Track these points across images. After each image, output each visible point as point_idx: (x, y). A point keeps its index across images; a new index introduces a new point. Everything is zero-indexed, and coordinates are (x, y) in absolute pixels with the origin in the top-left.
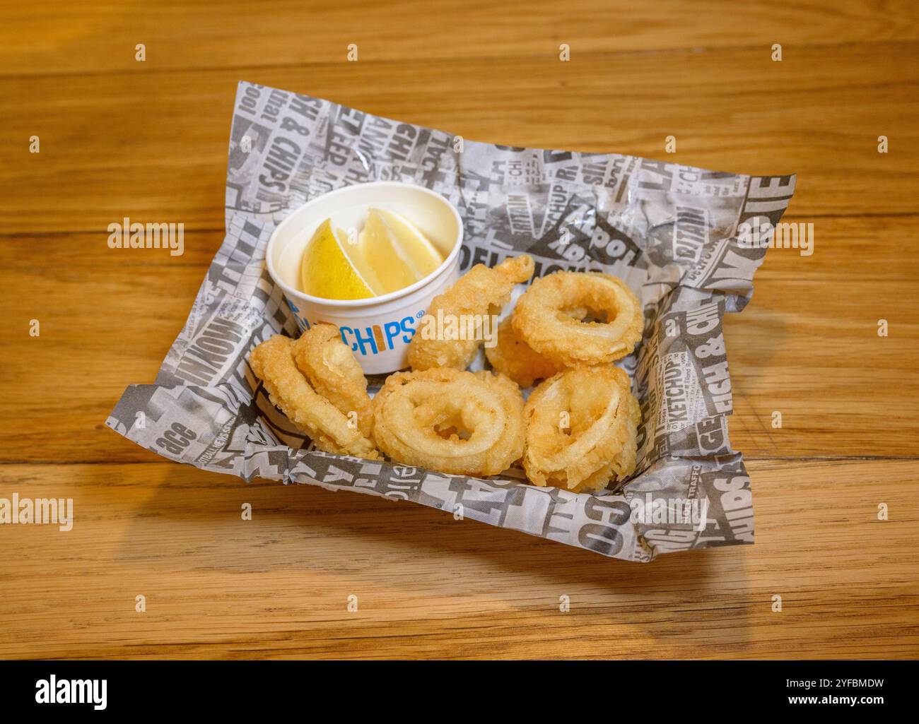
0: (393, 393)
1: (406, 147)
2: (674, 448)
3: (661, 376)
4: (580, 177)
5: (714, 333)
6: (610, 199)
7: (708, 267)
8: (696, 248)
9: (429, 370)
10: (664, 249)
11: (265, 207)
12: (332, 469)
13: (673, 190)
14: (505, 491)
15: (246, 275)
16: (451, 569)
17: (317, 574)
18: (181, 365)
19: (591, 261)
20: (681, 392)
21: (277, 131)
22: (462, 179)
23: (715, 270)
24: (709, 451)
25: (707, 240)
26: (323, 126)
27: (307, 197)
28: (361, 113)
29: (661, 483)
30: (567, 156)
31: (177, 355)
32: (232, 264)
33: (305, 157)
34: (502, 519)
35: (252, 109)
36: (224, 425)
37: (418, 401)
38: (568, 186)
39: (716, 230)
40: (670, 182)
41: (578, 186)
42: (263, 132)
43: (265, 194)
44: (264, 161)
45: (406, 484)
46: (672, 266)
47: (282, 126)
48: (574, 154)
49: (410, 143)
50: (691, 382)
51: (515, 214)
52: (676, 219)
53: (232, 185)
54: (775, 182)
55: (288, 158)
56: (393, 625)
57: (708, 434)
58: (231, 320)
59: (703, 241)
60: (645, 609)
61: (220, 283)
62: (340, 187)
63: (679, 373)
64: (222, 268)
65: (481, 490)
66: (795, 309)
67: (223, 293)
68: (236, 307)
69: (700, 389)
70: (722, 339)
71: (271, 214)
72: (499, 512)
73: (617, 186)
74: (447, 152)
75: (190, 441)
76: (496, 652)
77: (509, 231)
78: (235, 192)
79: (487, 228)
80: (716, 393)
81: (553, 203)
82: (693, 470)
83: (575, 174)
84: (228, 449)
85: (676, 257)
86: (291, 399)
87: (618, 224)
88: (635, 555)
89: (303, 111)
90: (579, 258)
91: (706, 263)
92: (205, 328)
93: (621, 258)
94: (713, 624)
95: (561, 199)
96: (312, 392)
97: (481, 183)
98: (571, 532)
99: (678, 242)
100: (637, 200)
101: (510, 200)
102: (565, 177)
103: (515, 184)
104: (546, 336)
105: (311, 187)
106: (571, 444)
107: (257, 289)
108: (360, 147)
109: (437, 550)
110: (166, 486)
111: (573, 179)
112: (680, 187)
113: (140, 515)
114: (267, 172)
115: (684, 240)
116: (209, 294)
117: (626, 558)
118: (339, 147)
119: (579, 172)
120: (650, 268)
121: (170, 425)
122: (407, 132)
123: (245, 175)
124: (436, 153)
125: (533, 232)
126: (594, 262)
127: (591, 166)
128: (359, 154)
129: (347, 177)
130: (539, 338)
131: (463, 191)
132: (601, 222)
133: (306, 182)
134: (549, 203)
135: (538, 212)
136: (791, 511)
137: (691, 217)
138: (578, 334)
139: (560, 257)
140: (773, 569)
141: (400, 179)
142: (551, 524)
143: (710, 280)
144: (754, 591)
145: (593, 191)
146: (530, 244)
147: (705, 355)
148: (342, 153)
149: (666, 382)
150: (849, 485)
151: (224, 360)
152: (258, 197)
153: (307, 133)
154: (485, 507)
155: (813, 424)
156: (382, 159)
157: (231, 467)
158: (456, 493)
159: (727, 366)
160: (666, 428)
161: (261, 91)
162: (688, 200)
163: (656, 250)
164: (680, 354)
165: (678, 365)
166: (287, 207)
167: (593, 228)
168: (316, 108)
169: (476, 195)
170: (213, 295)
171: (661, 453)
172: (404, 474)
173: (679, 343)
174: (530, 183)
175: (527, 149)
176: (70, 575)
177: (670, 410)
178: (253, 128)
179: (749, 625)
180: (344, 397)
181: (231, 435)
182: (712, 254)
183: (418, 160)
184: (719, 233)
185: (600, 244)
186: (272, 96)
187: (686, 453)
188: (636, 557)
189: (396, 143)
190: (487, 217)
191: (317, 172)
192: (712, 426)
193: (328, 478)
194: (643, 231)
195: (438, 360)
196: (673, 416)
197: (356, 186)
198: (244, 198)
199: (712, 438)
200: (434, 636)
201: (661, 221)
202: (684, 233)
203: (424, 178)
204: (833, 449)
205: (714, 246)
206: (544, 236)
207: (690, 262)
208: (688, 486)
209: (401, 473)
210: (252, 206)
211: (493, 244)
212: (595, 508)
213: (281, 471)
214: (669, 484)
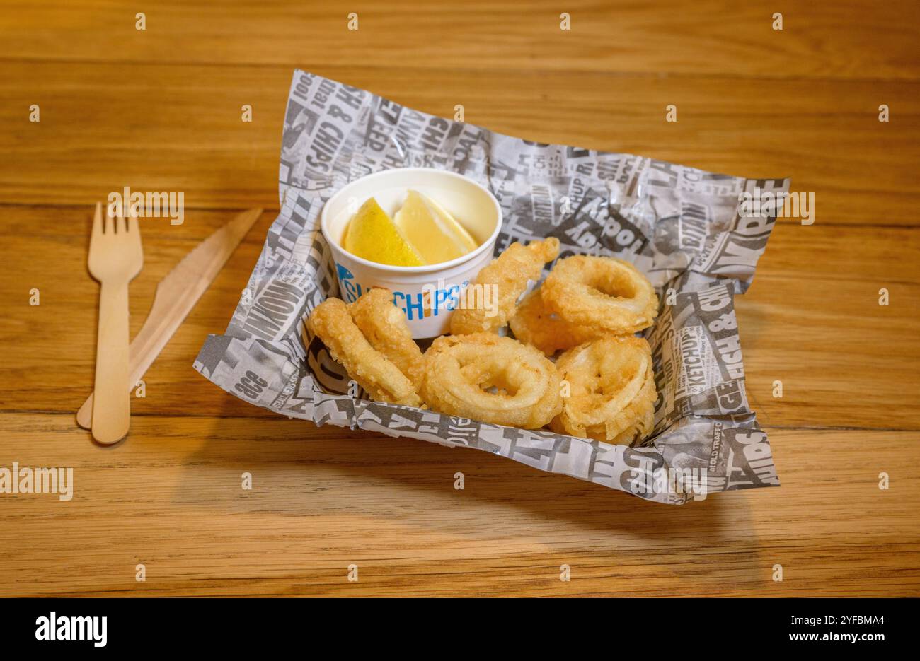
0: (442, 354)
1: (438, 138)
2: (696, 408)
3: (678, 347)
4: (595, 172)
5: (727, 310)
6: (621, 194)
7: (711, 255)
8: (700, 239)
9: (474, 334)
10: (670, 240)
11: (312, 184)
12: (394, 416)
13: (678, 187)
14: (553, 440)
15: (298, 244)
16: (491, 516)
17: (367, 518)
18: (248, 321)
19: (601, 248)
20: (698, 361)
21: (324, 116)
22: (492, 168)
23: (719, 258)
24: (729, 411)
25: (708, 233)
26: (365, 114)
27: (349, 178)
28: (398, 105)
29: (687, 437)
30: (585, 153)
31: (244, 312)
32: (285, 233)
33: (347, 142)
34: (551, 466)
35: (304, 95)
36: (291, 376)
37: (463, 362)
38: (585, 180)
39: (716, 224)
40: (675, 181)
41: (592, 181)
42: (313, 117)
43: (312, 173)
44: (311, 143)
45: (464, 432)
46: (678, 254)
47: (329, 113)
48: (591, 152)
49: (441, 135)
50: (706, 352)
51: (538, 202)
52: (681, 213)
53: (285, 163)
54: (770, 184)
55: (332, 142)
56: (443, 563)
57: (727, 396)
58: (288, 283)
59: (704, 234)
60: (668, 552)
61: (278, 249)
62: (378, 171)
63: (695, 344)
64: (277, 237)
65: (532, 438)
66: (772, 301)
67: (281, 258)
68: (292, 272)
69: (714, 357)
70: (734, 315)
71: (317, 192)
72: (548, 459)
73: (629, 182)
74: (478, 144)
75: (263, 388)
76: (538, 588)
77: (531, 217)
78: (287, 169)
79: (511, 214)
80: (729, 362)
81: (573, 194)
82: (715, 426)
83: (591, 170)
84: (298, 396)
85: (682, 246)
86: (354, 354)
87: (629, 215)
88: (669, 498)
89: (348, 100)
90: (590, 245)
91: (709, 252)
92: (265, 289)
93: (629, 246)
94: (729, 565)
95: (579, 191)
96: (371, 349)
97: (509, 173)
98: (613, 478)
99: (683, 233)
100: (646, 195)
101: (534, 190)
102: (583, 172)
103: (538, 175)
104: (580, 307)
105: (352, 169)
106: (609, 400)
107: (310, 257)
108: (398, 136)
109: (475, 498)
110: (213, 437)
111: (589, 174)
112: (684, 185)
113: (191, 463)
114: (313, 154)
115: (689, 231)
116: (269, 258)
117: (662, 501)
118: (378, 135)
119: (594, 168)
120: (656, 256)
121: (245, 372)
122: (439, 125)
123: (296, 154)
124: (467, 144)
125: (553, 219)
126: (604, 249)
127: (604, 164)
128: (396, 143)
129: (384, 162)
130: (575, 308)
131: (492, 179)
132: (614, 213)
133: (348, 164)
134: (569, 195)
135: (558, 201)
136: (787, 472)
137: (694, 212)
138: (609, 306)
139: (574, 243)
140: (777, 520)
141: (432, 166)
142: (596, 470)
143: (715, 267)
144: (762, 538)
145: (606, 186)
146: (550, 230)
147: (719, 329)
148: (381, 140)
149: (684, 352)
150: (834, 451)
151: (285, 318)
152: (305, 175)
153: (350, 120)
154: (536, 453)
155: (798, 399)
156: (415, 148)
157: (303, 412)
158: (510, 440)
159: (738, 339)
160: (686, 391)
161: (313, 79)
162: (691, 197)
163: (662, 240)
164: (695, 328)
165: (694, 337)
166: (331, 186)
167: (606, 218)
168: (360, 98)
169: (503, 183)
170: (272, 259)
171: (684, 412)
172: (460, 424)
173: (694, 318)
174: (553, 175)
175: (551, 145)
176: (130, 516)
177: (689, 375)
178: (304, 112)
179: (762, 567)
180: (402, 354)
181: (298, 385)
182: (714, 244)
183: (449, 150)
184: (719, 227)
185: (610, 233)
186: (322, 85)
187: (708, 412)
188: (671, 500)
189: (429, 134)
190: (513, 204)
191: (357, 156)
192: (730, 389)
193: (392, 425)
194: (651, 223)
195: (483, 325)
196: (693, 380)
197: (392, 171)
198: (294, 175)
199: (731, 399)
200: (481, 574)
201: (668, 214)
202: (688, 225)
203: (455, 166)
204: (818, 420)
205: (716, 238)
206: (563, 223)
207: (695, 250)
208: (711, 440)
209: (457, 423)
210: (301, 182)
211: (514, 229)
212: (633, 457)
213: (350, 417)
214: (694, 438)
